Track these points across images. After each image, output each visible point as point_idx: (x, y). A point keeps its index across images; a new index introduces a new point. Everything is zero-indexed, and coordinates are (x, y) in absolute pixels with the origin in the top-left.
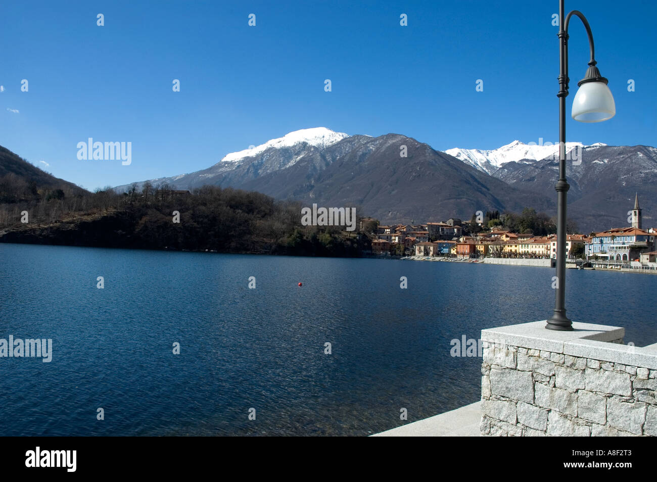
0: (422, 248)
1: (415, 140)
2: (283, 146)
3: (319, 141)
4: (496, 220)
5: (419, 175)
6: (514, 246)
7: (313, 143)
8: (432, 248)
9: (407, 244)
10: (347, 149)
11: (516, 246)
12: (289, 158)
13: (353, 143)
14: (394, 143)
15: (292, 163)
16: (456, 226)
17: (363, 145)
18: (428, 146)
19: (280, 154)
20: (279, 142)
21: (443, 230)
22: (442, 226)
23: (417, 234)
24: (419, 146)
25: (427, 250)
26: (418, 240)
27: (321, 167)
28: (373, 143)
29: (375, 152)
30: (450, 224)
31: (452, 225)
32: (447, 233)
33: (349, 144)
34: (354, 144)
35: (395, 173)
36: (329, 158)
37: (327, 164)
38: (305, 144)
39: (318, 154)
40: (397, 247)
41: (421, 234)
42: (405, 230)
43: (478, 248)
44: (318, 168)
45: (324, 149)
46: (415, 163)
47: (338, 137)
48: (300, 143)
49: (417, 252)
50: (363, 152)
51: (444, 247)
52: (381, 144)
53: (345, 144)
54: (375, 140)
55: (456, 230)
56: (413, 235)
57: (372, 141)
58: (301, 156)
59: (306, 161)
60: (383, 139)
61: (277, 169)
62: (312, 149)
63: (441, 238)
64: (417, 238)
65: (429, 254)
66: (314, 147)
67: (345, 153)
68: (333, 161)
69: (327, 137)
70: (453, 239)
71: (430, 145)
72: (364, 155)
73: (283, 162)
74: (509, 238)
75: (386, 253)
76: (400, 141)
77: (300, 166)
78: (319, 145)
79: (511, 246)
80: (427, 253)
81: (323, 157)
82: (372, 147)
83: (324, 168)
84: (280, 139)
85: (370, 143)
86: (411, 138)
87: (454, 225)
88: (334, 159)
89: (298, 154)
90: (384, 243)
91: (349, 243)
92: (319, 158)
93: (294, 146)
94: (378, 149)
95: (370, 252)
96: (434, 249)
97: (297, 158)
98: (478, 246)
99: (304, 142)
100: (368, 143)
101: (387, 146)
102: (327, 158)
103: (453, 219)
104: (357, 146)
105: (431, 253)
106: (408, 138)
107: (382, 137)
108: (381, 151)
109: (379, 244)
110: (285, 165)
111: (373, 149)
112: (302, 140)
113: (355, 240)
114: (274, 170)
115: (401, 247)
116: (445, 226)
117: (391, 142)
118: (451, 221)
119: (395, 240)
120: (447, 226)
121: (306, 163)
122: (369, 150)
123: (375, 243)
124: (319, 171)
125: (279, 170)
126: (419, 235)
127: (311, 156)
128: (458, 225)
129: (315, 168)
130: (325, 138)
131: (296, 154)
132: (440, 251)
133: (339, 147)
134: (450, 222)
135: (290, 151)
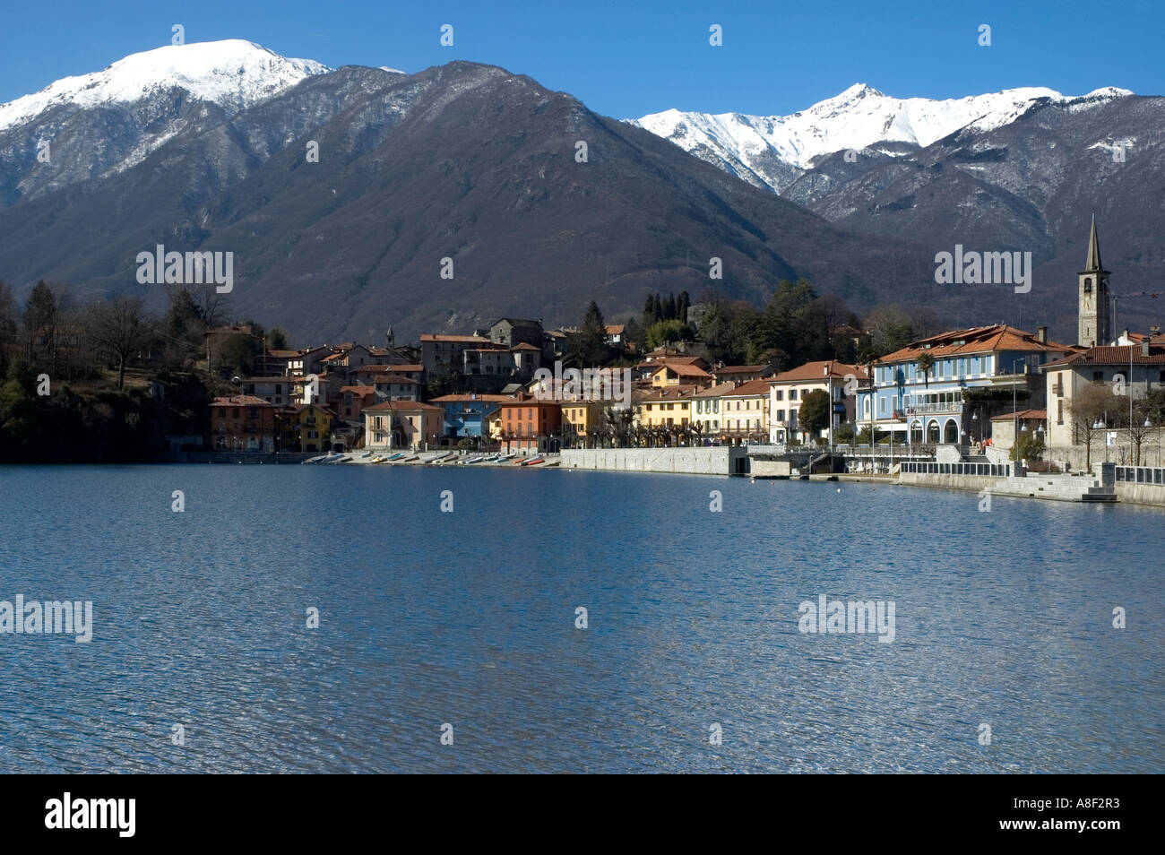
0: (387, 422)
1: (533, 84)
2: (105, 99)
3: (228, 87)
4: (675, 324)
5: (546, 196)
6: (678, 407)
7: (206, 91)
8: (418, 421)
9: (343, 409)
10: (319, 114)
11: (685, 406)
12: (129, 140)
13: (338, 93)
14: (467, 92)
15: (136, 157)
16: (522, 345)
17: (370, 97)
18: (575, 101)
19: (94, 126)
20: (93, 86)
21: (473, 358)
22: (474, 345)
23: (385, 373)
24: (545, 101)
25: (401, 428)
26: (381, 394)
27: (232, 171)
28: (401, 92)
29: (408, 122)
30: (502, 339)
31: (508, 341)
32: (488, 368)
33: (323, 96)
34: (342, 96)
35: (470, 189)
36: (258, 142)
37: (253, 162)
38: (178, 95)
39: (222, 130)
40: (303, 419)
41: (398, 373)
42: (346, 362)
43: (570, 418)
44: (223, 175)
45: (241, 112)
46: (532, 157)
47: (291, 73)
48: (161, 91)
49: (369, 436)
50: (369, 125)
51: (466, 418)
52: (429, 97)
53: (312, 96)
54: (410, 82)
55: (518, 357)
56: (368, 377)
57: (398, 87)
58: (168, 136)
59: (180, 152)
60: (433, 80)
61: (86, 177)
62: (204, 113)
63: (463, 385)
64: (379, 388)
65: (411, 439)
66: (210, 104)
67: (311, 125)
68: (270, 151)
69: (253, 73)
70: (505, 390)
71: (580, 99)
72: (371, 131)
73: (104, 155)
74: (677, 381)
75: (261, 444)
76: (488, 85)
77: (160, 166)
78: (227, 98)
79: (671, 407)
80: (401, 440)
81: (239, 138)
82: (398, 107)
83: (243, 175)
84: (97, 76)
85: (392, 94)
86: (523, 77)
87: (516, 340)
88: (274, 146)
89: (156, 128)
90: (253, 409)
91: (104, 410)
92: (225, 141)
93: (142, 102)
94: (415, 112)
95: (199, 440)
96: (425, 423)
97: (153, 140)
98: (570, 410)
99: (175, 89)
100: (385, 91)
101: (446, 102)
102: (252, 141)
103: (510, 321)
104: (352, 102)
105: (417, 438)
106: (511, 75)
107: (431, 74)
108: (428, 119)
109: (236, 411)
110: (111, 163)
111: (403, 112)
112: (170, 82)
113: (137, 400)
114: (75, 180)
115: (319, 420)
116: (483, 345)
117: (458, 89)
118: (505, 327)
119: (302, 396)
120: (491, 345)
121: (178, 159)
122: (387, 115)
123: (222, 409)
124: (224, 185)
125: (88, 182)
126: (385, 379)
127: (202, 133)
128: (530, 343)
129: (211, 174)
130: (246, 76)
131: (148, 130)
132: (453, 431)
133: (291, 106)
134: (501, 332)
135: (128, 119)
